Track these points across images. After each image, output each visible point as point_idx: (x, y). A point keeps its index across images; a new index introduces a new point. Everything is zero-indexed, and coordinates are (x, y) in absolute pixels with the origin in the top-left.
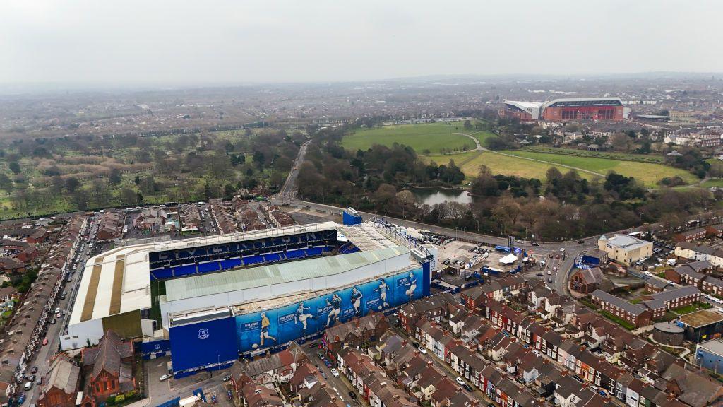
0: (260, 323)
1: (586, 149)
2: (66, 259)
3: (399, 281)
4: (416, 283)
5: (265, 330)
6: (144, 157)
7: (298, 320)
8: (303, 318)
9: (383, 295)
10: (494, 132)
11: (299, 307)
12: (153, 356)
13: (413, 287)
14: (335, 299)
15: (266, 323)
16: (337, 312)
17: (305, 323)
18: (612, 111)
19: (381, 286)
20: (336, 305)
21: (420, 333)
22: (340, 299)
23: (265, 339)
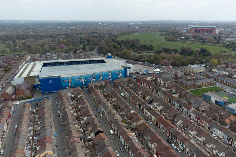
0: (69, 81)
1: (198, 42)
2: (21, 65)
3: (116, 73)
4: (122, 74)
5: (70, 83)
6: (54, 41)
7: (81, 81)
8: (83, 80)
9: (110, 76)
10: (170, 36)
11: (81, 77)
12: (38, 89)
13: (121, 75)
14: (94, 76)
15: (70, 81)
16: (94, 80)
17: (83, 82)
18: (212, 31)
19: (109, 73)
20: (94, 78)
21: (119, 87)
22: (95, 76)
23: (70, 86)
